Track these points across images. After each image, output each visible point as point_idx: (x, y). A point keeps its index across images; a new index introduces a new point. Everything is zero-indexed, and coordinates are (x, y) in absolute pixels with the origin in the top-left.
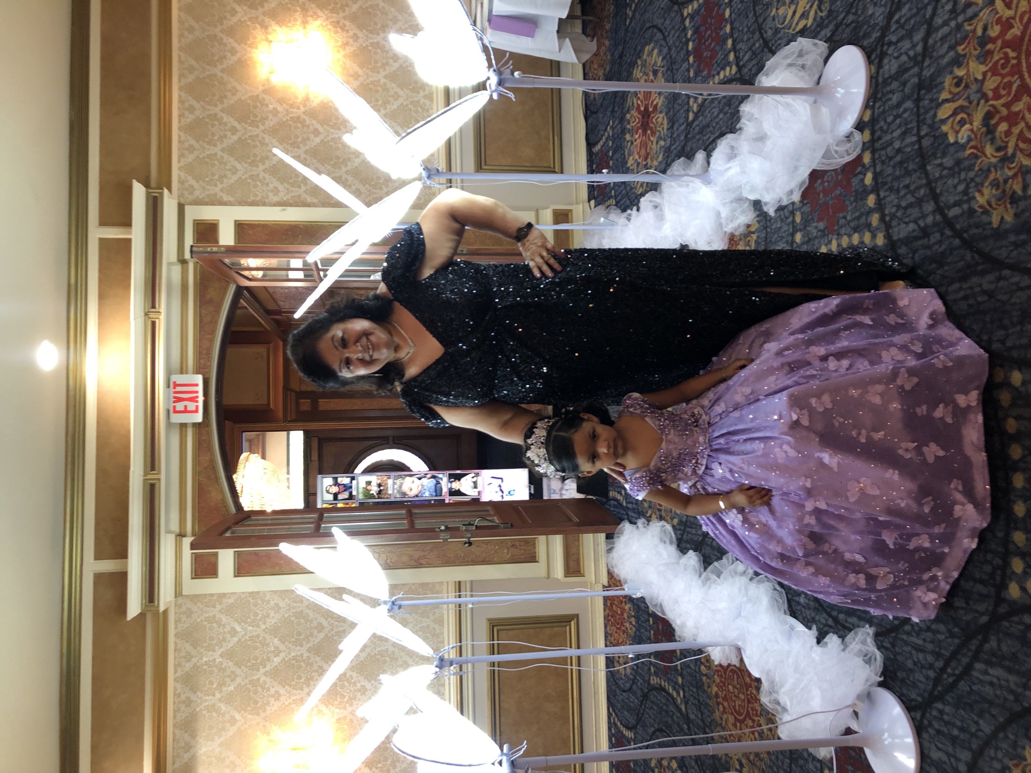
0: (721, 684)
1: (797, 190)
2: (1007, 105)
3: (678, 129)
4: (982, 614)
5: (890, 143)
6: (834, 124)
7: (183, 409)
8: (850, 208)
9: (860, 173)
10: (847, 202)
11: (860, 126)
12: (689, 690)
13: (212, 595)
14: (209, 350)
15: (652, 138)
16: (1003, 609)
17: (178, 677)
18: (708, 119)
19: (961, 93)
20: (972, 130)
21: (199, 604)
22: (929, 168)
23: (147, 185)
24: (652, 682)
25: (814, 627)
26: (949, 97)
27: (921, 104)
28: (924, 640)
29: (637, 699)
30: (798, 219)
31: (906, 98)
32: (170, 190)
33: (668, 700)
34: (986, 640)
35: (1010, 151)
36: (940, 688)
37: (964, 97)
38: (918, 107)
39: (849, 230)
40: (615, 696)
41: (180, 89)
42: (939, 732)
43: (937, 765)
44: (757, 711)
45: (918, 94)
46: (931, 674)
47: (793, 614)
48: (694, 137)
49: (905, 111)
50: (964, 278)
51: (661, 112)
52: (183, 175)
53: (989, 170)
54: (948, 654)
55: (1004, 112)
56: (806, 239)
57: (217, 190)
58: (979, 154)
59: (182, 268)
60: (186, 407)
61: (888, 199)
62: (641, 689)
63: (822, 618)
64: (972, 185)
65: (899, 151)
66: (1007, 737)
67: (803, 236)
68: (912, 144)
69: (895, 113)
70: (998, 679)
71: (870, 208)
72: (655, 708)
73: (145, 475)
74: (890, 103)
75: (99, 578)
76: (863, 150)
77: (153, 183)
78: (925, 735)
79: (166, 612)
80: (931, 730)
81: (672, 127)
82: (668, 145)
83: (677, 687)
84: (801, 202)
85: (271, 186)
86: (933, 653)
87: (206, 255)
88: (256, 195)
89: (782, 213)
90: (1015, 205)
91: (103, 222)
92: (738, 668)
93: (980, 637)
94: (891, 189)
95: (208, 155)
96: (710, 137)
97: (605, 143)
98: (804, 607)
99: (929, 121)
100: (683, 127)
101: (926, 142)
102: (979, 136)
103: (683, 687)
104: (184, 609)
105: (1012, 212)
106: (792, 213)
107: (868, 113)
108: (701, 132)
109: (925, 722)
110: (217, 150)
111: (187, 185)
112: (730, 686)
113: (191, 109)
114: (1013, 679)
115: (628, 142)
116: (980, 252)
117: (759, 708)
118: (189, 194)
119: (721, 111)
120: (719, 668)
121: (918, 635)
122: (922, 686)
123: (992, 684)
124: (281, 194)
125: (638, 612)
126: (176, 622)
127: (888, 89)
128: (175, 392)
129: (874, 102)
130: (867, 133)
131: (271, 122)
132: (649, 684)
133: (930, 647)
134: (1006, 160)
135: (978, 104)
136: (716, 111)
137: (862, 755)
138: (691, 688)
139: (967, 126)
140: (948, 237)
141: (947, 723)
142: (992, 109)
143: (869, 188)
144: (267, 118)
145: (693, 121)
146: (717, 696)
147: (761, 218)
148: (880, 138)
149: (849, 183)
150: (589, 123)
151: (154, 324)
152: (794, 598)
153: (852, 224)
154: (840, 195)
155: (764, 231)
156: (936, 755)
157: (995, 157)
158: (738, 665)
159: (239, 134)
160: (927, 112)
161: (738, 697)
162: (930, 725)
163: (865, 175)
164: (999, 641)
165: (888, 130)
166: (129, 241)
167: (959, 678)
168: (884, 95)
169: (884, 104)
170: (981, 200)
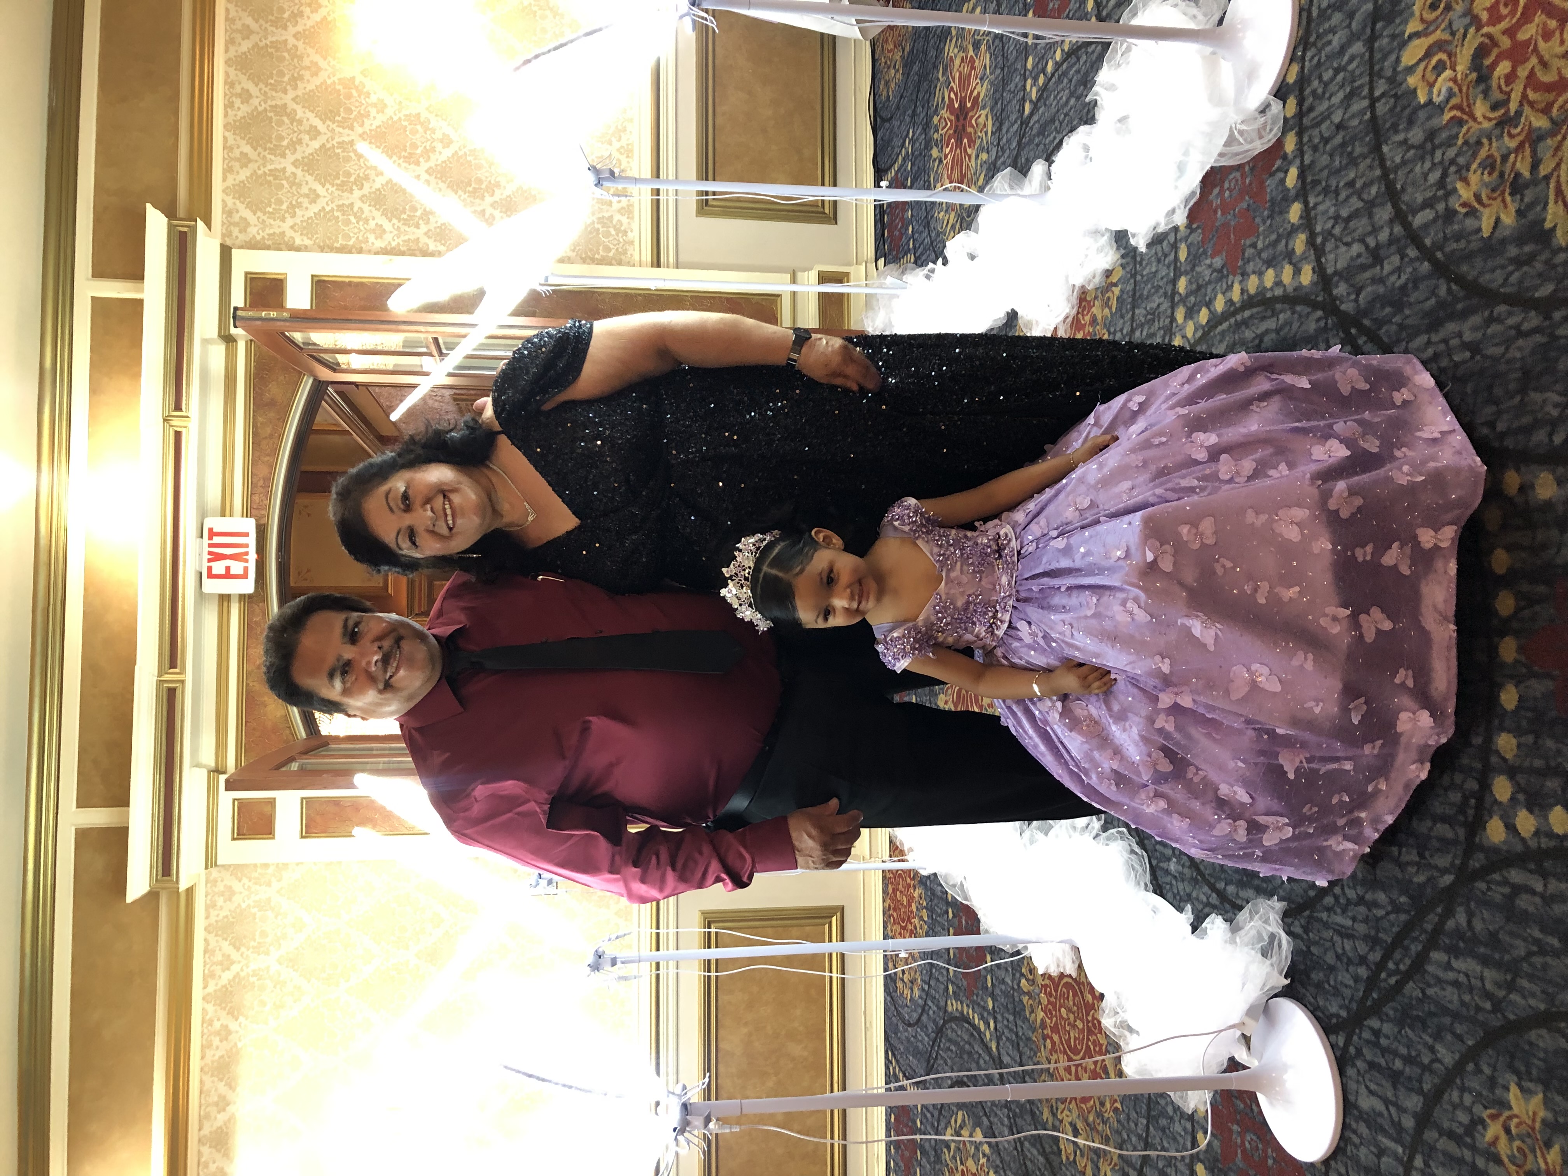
0: (1050, 1007)
1: (1182, 206)
2: (1510, 32)
3: (1007, 131)
4: (1444, 871)
5: (1327, 116)
6: (1240, 91)
7: (223, 572)
8: (1261, 229)
9: (1279, 169)
10: (1258, 220)
11: (1281, 92)
12: (1003, 1017)
13: (266, 866)
14: (268, 481)
15: (969, 151)
16: (1477, 862)
17: (209, 994)
18: (1053, 110)
19: (1440, 20)
20: (1454, 80)
21: (245, 880)
22: (1385, 149)
23: (170, 212)
24: (949, 1009)
25: (1189, 907)
26: (1420, 27)
27: (1376, 45)
28: (1354, 919)
29: (928, 1036)
30: (1183, 255)
31: (1353, 38)
32: (208, 224)
33: (972, 1034)
34: (1449, 913)
35: (1513, 107)
36: (1375, 995)
37: (1443, 26)
38: (1371, 50)
39: (1261, 263)
40: (896, 1034)
41: (228, 62)
42: (1372, 1065)
43: (1370, 1119)
44: (1101, 1046)
45: (1373, 30)
46: (1363, 972)
47: (1159, 890)
48: (1031, 141)
49: (1352, 59)
50: (1434, 325)
51: (984, 108)
52: (230, 201)
53: (1479, 143)
54: (1389, 940)
55: (1506, 43)
56: (1194, 286)
57: (286, 226)
58: (1465, 117)
59: (227, 349)
60: (228, 568)
61: (1321, 208)
62: (934, 1021)
63: (1203, 893)
64: (1453, 169)
65: (1339, 127)
66: (1478, 1071)
67: (1190, 282)
68: (1362, 112)
69: (1335, 65)
70: (1467, 975)
71: (1293, 225)
72: (953, 1048)
73: (160, 675)
74: (1328, 49)
75: (83, 836)
76: (1284, 132)
77: (181, 212)
78: (1351, 1072)
79: (190, 891)
80: (1359, 1063)
81: (999, 129)
82: (993, 157)
83: (985, 1014)
84: (1189, 226)
85: (372, 224)
86: (1366, 938)
87: (259, 323)
88: (347, 237)
89: (1159, 247)
90: (1518, 197)
91: (99, 272)
92: (1075, 980)
93: (1439, 910)
94: (1326, 191)
95: (270, 170)
96: (1055, 138)
97: (902, 166)
98: (1175, 877)
99: (1388, 73)
100: (1016, 127)
101: (1382, 108)
102: (1464, 89)
103: (994, 1012)
104: (221, 887)
105: (1512, 208)
106: (1175, 247)
107: (1295, 68)
108: (1042, 132)
109: (1352, 1050)
110: (287, 164)
111: (236, 218)
112: (1063, 1010)
113: (246, 97)
114: (1490, 975)
115: (935, 160)
116: (1460, 280)
117: (1103, 1042)
118: (240, 232)
119: (1072, 94)
120: (1047, 982)
121: (1344, 911)
122: (1347, 992)
123: (1456, 984)
124: (388, 237)
125: (931, 900)
126: (208, 908)
127: (1326, 26)
128: (210, 546)
129: (1304, 51)
130: (1292, 102)
131: (375, 121)
132: (946, 1011)
133: (1361, 928)
134: (1506, 122)
135: (1465, 36)
136: (1065, 95)
137: (1254, 1107)
138: (1006, 1015)
139: (1448, 73)
140: (1412, 260)
141: (1384, 1051)
142: (1487, 41)
143: (1293, 193)
144: (368, 115)
145: (1031, 114)
146: (1043, 1025)
147: (1129, 259)
148: (1311, 109)
149: (1262, 185)
150: (879, 137)
151: (178, 435)
152: (1161, 865)
153: (1264, 255)
154: (1248, 209)
155: (1132, 281)
156: (1366, 1102)
157: (1490, 120)
158: (1074, 975)
159: (321, 140)
160: (1385, 57)
161: (1074, 1026)
162: (1359, 1053)
163: (1286, 172)
164: (1470, 915)
165: (1324, 93)
166: (139, 304)
167: (1407, 976)
168: (1319, 37)
169: (1320, 51)
170: (1465, 193)
